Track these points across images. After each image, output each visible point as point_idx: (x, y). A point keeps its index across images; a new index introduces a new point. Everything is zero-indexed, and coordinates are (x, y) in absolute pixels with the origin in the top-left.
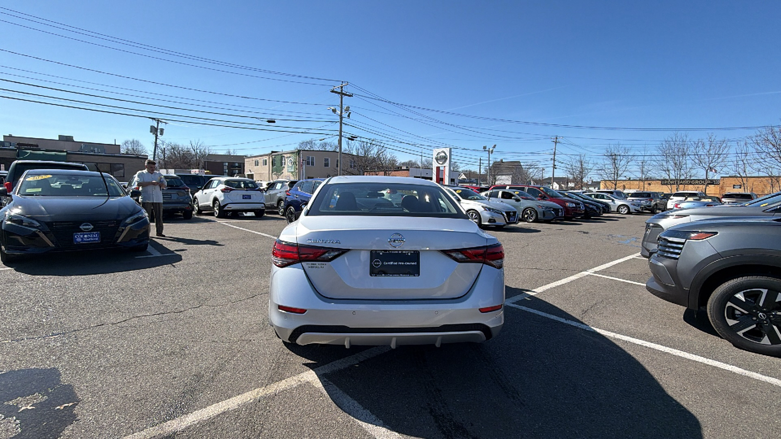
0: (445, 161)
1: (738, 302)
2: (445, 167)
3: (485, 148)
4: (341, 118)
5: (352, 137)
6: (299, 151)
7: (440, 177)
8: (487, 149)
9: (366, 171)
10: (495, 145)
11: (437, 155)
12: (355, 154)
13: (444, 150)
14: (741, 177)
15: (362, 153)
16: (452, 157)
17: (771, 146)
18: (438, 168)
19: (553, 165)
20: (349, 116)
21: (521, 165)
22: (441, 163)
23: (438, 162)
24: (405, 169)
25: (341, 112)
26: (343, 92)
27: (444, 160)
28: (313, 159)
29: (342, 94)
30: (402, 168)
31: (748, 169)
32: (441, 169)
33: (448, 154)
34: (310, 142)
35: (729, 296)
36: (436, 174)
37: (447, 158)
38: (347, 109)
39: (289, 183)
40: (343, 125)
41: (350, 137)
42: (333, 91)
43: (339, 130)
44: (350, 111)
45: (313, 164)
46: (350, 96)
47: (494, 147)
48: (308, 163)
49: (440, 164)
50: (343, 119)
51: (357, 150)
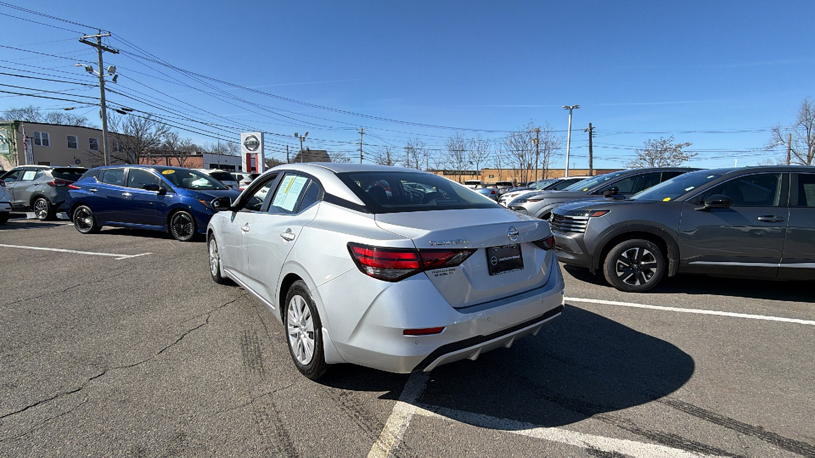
0: (256, 148)
1: (623, 259)
2: (256, 154)
3: (296, 135)
4: (103, 82)
5: (123, 109)
6: (17, 124)
7: (252, 166)
8: (299, 136)
9: (142, 156)
10: (308, 133)
11: (246, 140)
12: (121, 132)
13: (254, 134)
14: (498, 169)
15: (132, 131)
16: (265, 143)
17: (513, 147)
18: (248, 155)
19: (360, 156)
20: (115, 79)
21: (328, 155)
22: (252, 149)
23: (247, 148)
24: (196, 154)
25: (102, 73)
26: (102, 45)
27: (255, 146)
28: (45, 136)
29: (101, 48)
30: (192, 154)
31: (502, 164)
32: (253, 156)
33: (260, 140)
34: (29, 111)
35: (618, 256)
36: (246, 162)
37: (259, 144)
38: (113, 70)
39: (51, 171)
40: (106, 91)
41: (121, 110)
42: (84, 41)
43: (100, 97)
44: (116, 74)
45: (46, 142)
46: (114, 52)
47: (307, 134)
48: (38, 142)
49: (250, 150)
50: (106, 83)
51: (125, 128)
